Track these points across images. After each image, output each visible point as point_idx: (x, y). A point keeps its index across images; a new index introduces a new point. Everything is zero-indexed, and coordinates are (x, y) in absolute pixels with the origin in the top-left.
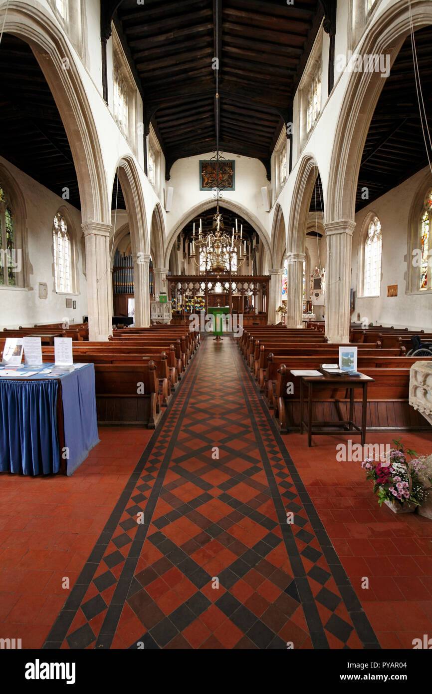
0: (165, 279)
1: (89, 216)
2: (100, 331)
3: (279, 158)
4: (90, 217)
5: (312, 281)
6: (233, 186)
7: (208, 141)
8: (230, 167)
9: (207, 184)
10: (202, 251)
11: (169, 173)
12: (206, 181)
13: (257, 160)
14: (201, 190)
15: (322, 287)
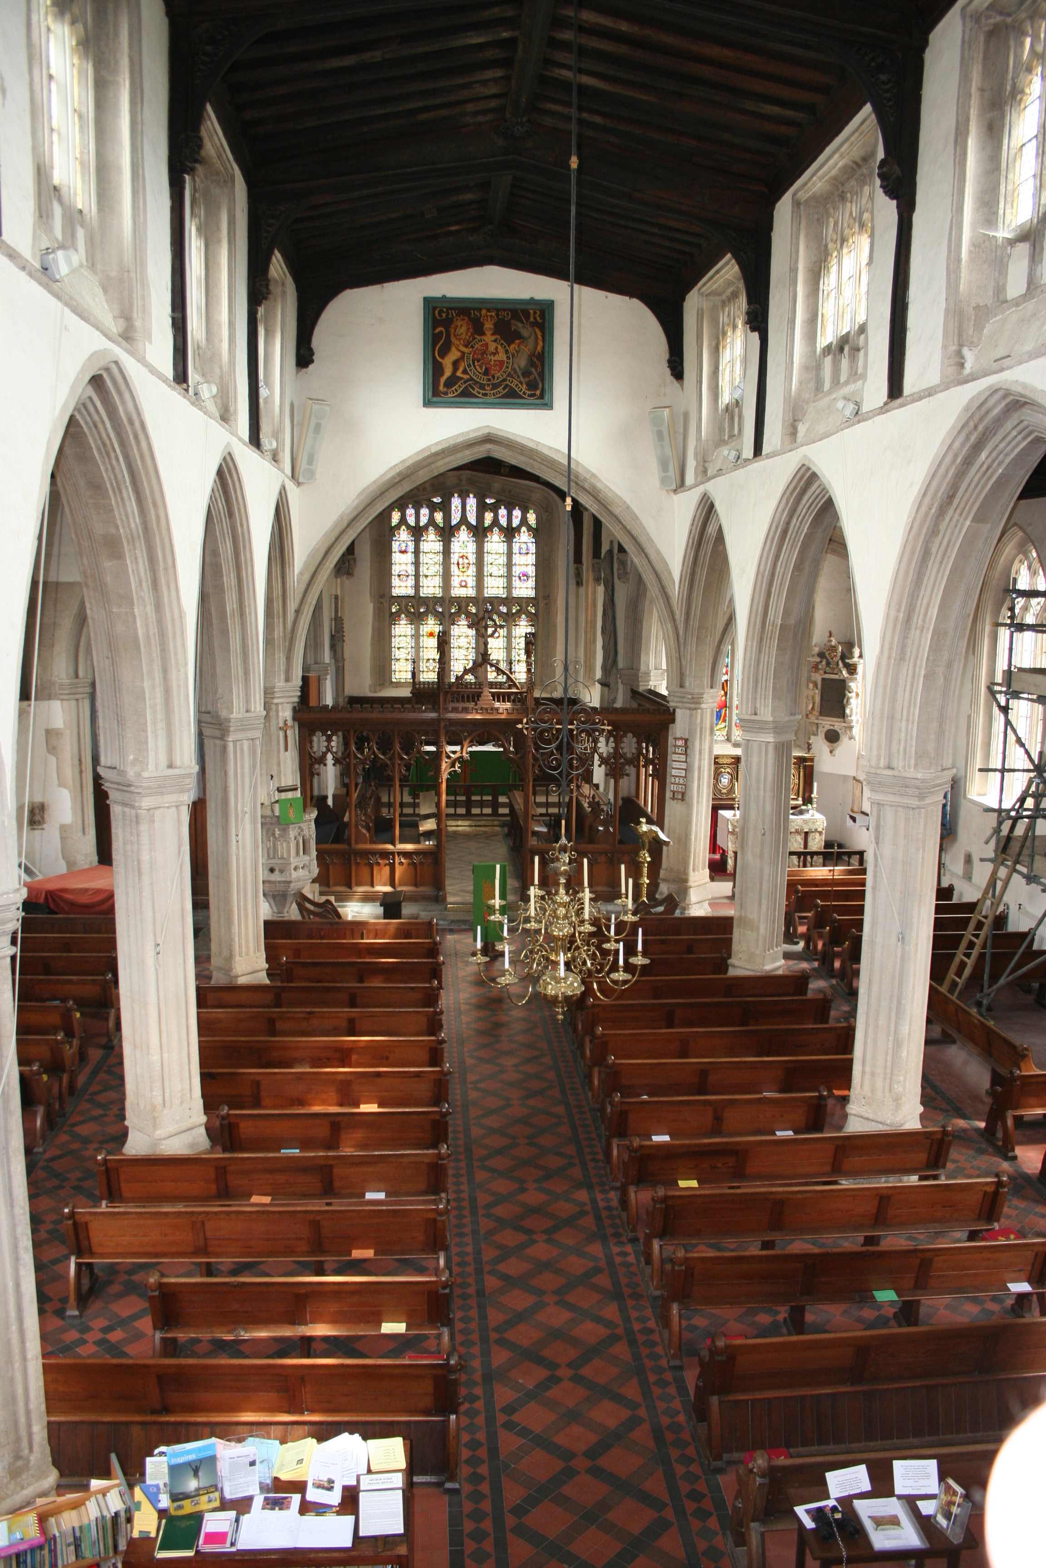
0: (290, 722)
1: (131, 757)
2: (167, 1098)
3: (715, 321)
4: (136, 759)
5: (815, 685)
6: (546, 397)
7: (457, 232)
8: (535, 324)
9: (452, 382)
10: (403, 520)
11: (309, 341)
12: (448, 373)
13: (636, 303)
14: (427, 403)
15: (848, 711)
